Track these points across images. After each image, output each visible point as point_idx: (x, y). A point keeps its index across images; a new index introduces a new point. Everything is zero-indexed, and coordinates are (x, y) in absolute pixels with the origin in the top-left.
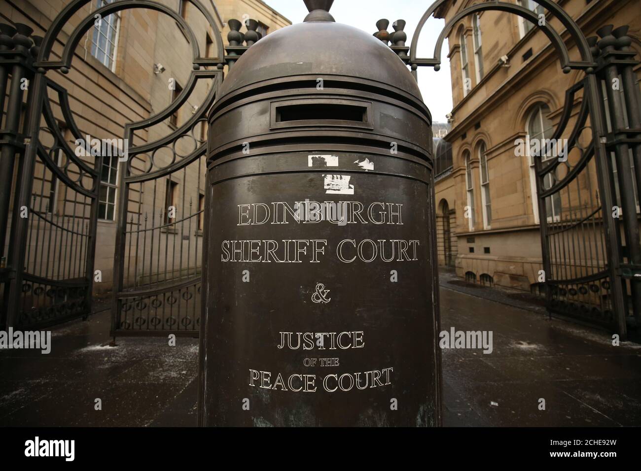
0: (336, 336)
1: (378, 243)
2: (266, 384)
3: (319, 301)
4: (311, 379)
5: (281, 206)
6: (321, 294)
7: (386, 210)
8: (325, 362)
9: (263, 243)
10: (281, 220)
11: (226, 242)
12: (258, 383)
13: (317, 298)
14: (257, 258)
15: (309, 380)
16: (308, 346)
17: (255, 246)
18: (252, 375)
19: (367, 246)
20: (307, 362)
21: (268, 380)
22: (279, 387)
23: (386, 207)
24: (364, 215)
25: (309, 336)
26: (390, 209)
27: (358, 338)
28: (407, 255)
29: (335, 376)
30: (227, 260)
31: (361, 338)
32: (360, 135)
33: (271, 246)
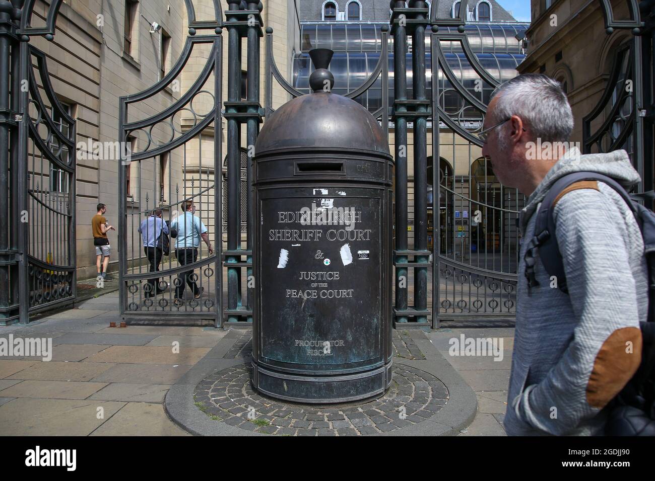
0: (326, 274)
3: (318, 258)
4: (315, 292)
6: (319, 255)
8: (321, 285)
9: (292, 232)
11: (271, 230)
12: (290, 295)
14: (289, 238)
16: (314, 278)
17: (288, 233)
18: (287, 292)
19: (341, 233)
20: (313, 285)
21: (295, 294)
22: (300, 296)
25: (314, 274)
27: (336, 275)
28: (363, 238)
29: (326, 291)
30: (273, 240)
31: (338, 275)
32: (339, 178)
33: (296, 233)
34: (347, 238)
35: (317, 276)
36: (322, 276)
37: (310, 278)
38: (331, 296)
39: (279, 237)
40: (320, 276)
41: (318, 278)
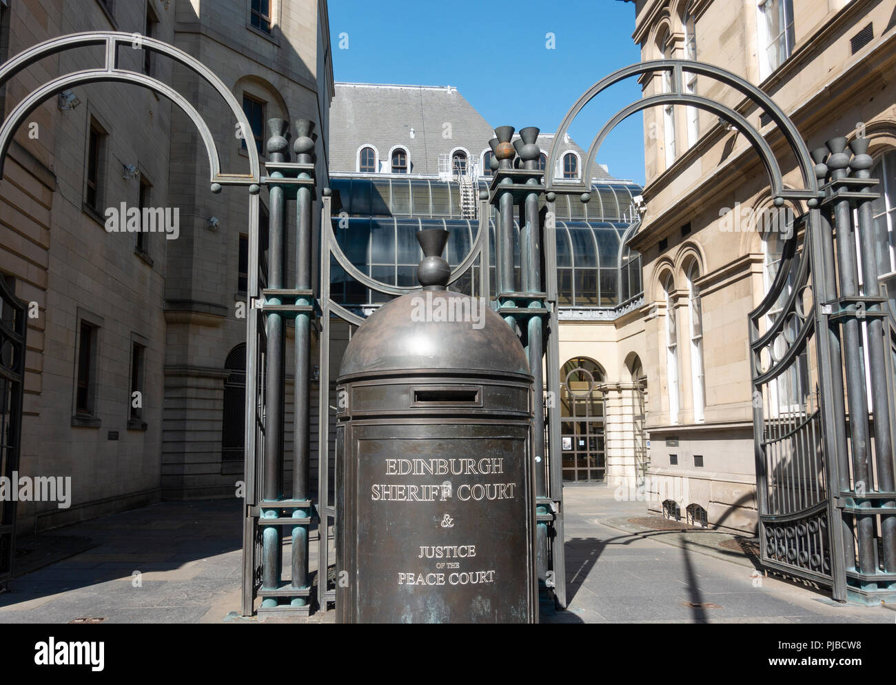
0: (457, 549)
1: (485, 487)
2: (411, 581)
3: (446, 526)
4: (441, 577)
5: (419, 463)
6: (447, 522)
7: (491, 463)
8: (450, 566)
9: (407, 488)
10: (419, 471)
11: (375, 485)
12: (405, 581)
13: (445, 524)
14: (403, 497)
15: (440, 577)
16: (439, 555)
17: (401, 489)
18: (400, 577)
19: (478, 490)
20: (439, 566)
21: (412, 579)
22: (420, 583)
23: (491, 461)
24: (476, 468)
25: (440, 549)
26: (494, 462)
27: (471, 550)
28: (505, 495)
29: (457, 574)
30: (377, 499)
31: (473, 551)
32: (474, 412)
33: (413, 489)
34: (485, 496)
35: (445, 552)
36: (451, 551)
37: (435, 555)
38: (464, 581)
39: (387, 496)
40: (448, 553)
41: (445, 554)
